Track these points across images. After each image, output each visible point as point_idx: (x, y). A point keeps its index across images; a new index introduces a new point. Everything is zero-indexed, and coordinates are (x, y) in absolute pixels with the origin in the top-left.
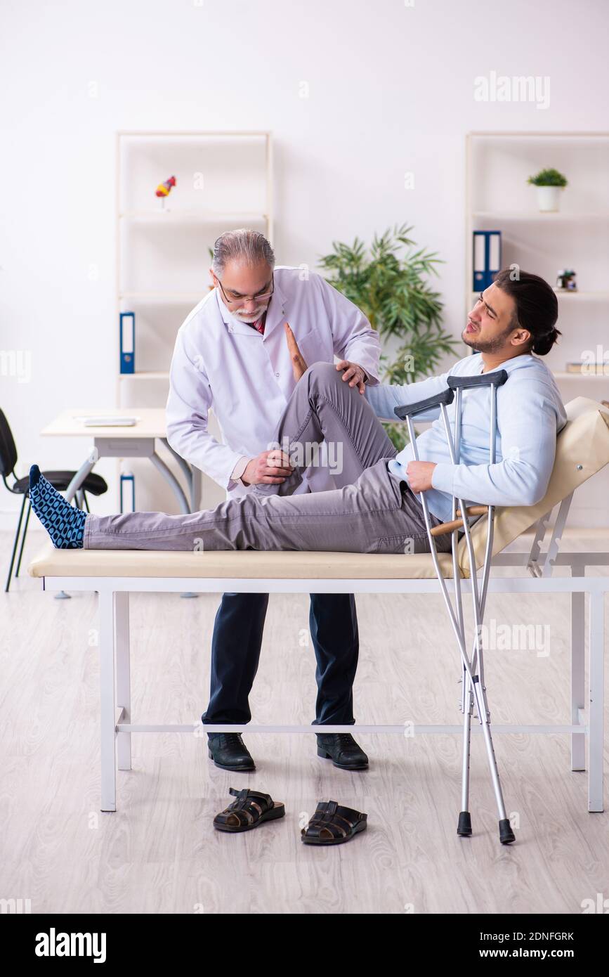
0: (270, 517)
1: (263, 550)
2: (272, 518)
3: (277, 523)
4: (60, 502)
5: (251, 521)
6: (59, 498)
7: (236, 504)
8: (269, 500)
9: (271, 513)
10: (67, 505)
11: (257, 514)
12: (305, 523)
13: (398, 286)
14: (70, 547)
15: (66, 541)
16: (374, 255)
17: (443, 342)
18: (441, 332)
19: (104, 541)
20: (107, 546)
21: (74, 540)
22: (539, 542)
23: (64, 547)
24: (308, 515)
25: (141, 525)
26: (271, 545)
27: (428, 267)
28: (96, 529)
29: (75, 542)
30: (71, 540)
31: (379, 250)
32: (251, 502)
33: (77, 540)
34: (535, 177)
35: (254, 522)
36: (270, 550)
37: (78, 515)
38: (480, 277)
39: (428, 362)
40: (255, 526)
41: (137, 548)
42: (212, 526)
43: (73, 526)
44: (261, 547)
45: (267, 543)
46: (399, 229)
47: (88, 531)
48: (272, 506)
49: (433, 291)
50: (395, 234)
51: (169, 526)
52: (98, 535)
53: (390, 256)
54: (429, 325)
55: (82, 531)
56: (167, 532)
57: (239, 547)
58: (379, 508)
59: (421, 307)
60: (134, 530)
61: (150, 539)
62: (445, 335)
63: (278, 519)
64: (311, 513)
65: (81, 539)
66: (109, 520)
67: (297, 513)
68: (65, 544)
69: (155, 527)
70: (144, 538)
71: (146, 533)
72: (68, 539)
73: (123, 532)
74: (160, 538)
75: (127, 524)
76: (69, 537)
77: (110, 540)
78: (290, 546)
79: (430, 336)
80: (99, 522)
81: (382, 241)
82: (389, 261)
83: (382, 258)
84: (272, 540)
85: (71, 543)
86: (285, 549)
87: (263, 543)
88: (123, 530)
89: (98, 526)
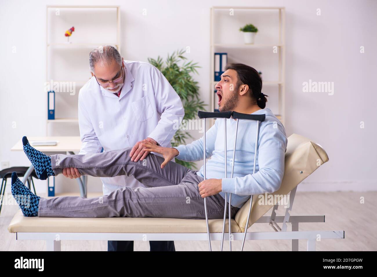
0: (139, 199)
1: (135, 217)
2: (140, 199)
3: (143, 202)
4: (27, 192)
5: (129, 201)
6: (27, 190)
7: (120, 192)
8: (138, 190)
9: (140, 196)
10: (31, 193)
11: (132, 197)
12: (158, 202)
13: (180, 78)
14: (32, 216)
15: (30, 213)
16: (167, 64)
17: (200, 105)
18: (199, 100)
19: (49, 212)
20: (51, 215)
21: (35, 212)
22: (276, 211)
23: (29, 216)
24: (159, 197)
25: (69, 204)
26: (139, 214)
27: (193, 70)
28: (45, 206)
29: (35, 213)
30: (33, 212)
31: (170, 62)
32: (129, 191)
33: (36, 212)
34: (243, 28)
35: (130, 201)
36: (138, 217)
37: (37, 199)
38: (217, 74)
39: (192, 114)
40: (130, 204)
41: (66, 216)
42: (107, 204)
43: (34, 204)
44: (134, 215)
45: (137, 213)
46: (179, 52)
47: (40, 207)
48: (140, 193)
49: (195, 81)
50: (177, 54)
51: (84, 204)
52: (46, 209)
53: (175, 65)
54: (193, 97)
55: (38, 207)
56: (83, 207)
57: (122, 215)
58: (197, 196)
59: (190, 88)
60: (65, 206)
61: (73, 211)
62: (200, 101)
63: (143, 200)
64: (161, 196)
65: (37, 212)
66: (52, 201)
67: (153, 196)
68: (30, 214)
69: (76, 205)
70: (71, 211)
71: (72, 208)
72: (31, 212)
73: (60, 207)
74: (79, 211)
75: (62, 204)
76: (32, 210)
77: (52, 212)
78: (149, 215)
79: (194, 102)
80: (46, 203)
81: (171, 57)
82: (175, 67)
83: (171, 65)
84: (140, 211)
85: (33, 214)
86: (147, 217)
87: (135, 213)
88: (59, 207)
89: (46, 204)
